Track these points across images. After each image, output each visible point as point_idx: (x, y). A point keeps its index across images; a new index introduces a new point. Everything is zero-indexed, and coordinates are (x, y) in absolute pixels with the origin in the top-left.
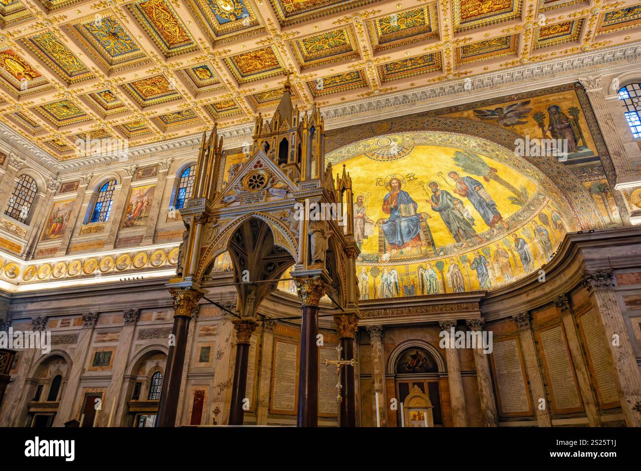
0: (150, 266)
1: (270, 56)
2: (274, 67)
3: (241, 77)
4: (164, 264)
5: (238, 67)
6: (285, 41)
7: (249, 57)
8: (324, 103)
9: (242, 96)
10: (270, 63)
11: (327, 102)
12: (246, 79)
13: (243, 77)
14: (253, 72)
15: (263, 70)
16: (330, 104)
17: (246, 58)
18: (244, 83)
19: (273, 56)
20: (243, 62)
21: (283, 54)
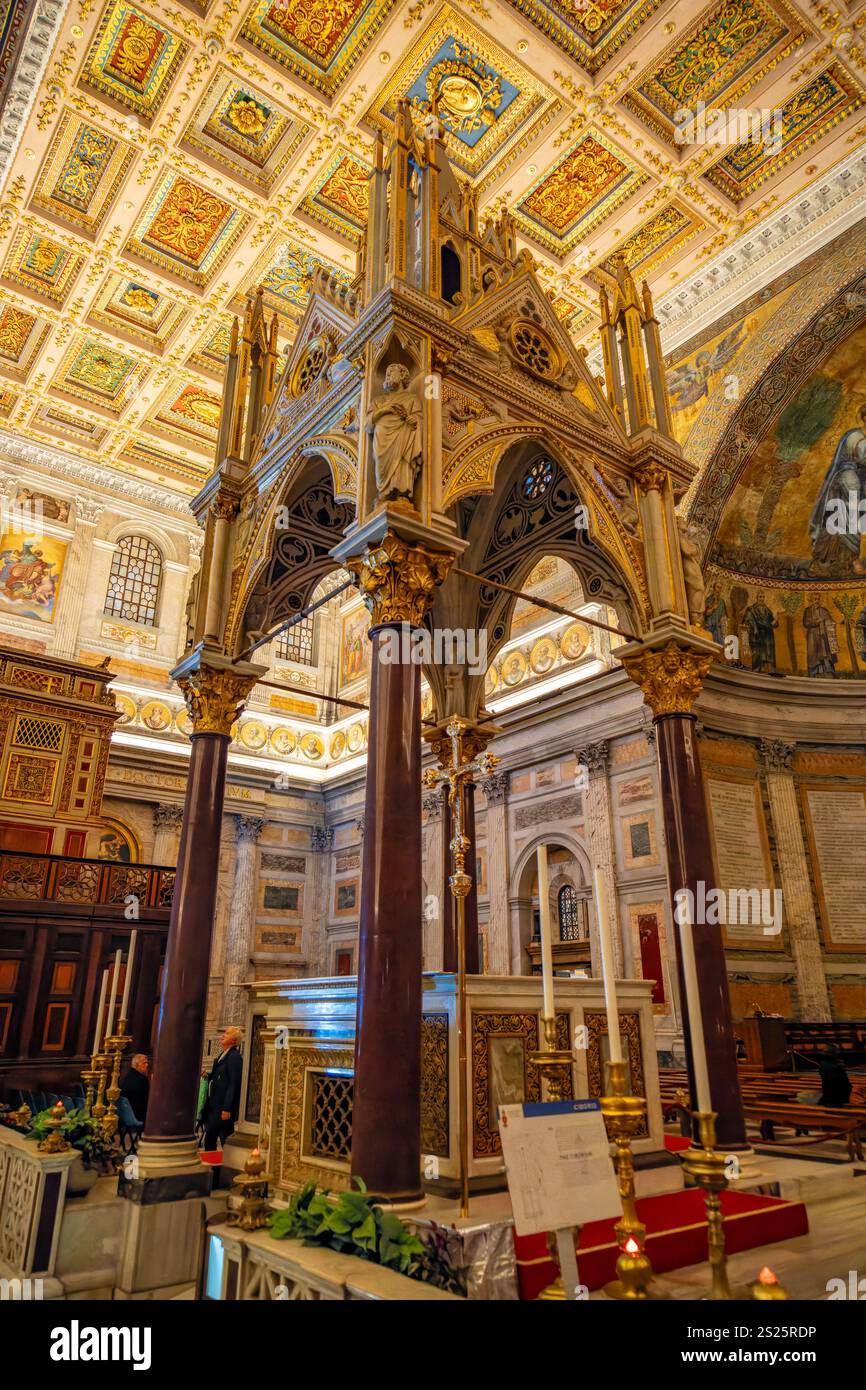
1: (598, 160)
2: (618, 179)
3: (558, 241)
5: (543, 221)
6: (611, 104)
7: (557, 187)
8: (767, 205)
9: (576, 280)
10: (605, 175)
11: (775, 198)
12: (569, 238)
13: (561, 238)
14: (578, 217)
15: (597, 199)
16: (781, 199)
17: (552, 193)
18: (569, 250)
19: (605, 156)
20: (549, 205)
21: (620, 138)
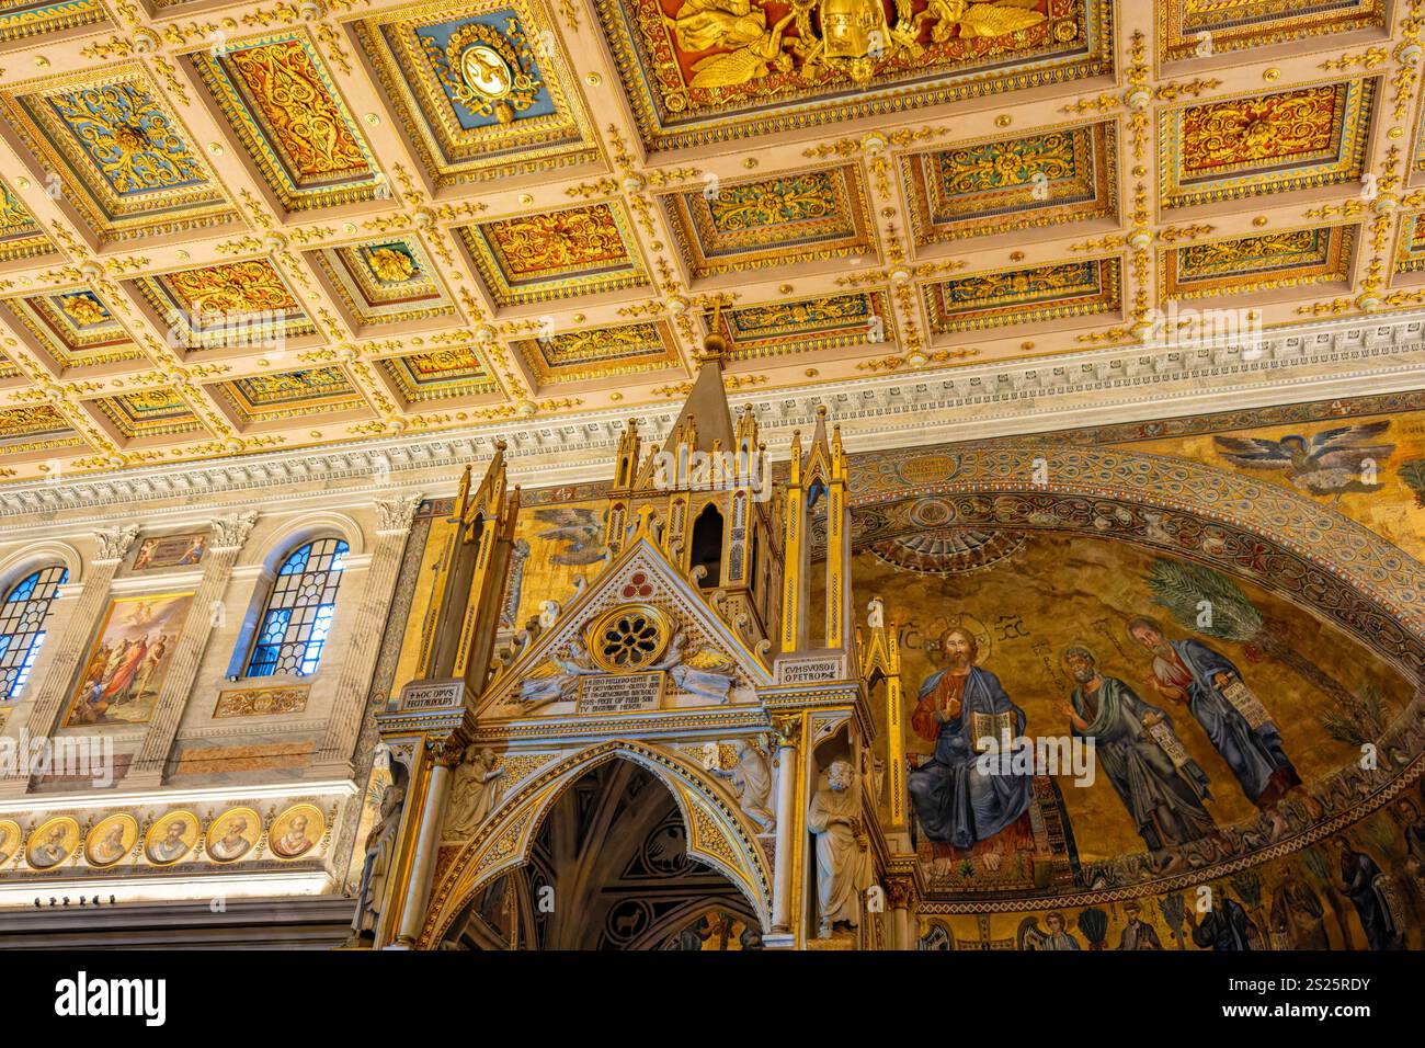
0: (143, 860)
1: (601, 231)
2: (611, 263)
3: (505, 286)
4: (189, 857)
5: (500, 254)
6: (653, 193)
7: (538, 229)
8: (752, 381)
9: (503, 341)
10: (599, 251)
11: (763, 379)
12: (520, 290)
13: (511, 284)
14: (543, 274)
15: (577, 268)
16: (769, 384)
17: (528, 232)
18: (513, 304)
19: (612, 231)
20: (518, 242)
21: (642, 230)
